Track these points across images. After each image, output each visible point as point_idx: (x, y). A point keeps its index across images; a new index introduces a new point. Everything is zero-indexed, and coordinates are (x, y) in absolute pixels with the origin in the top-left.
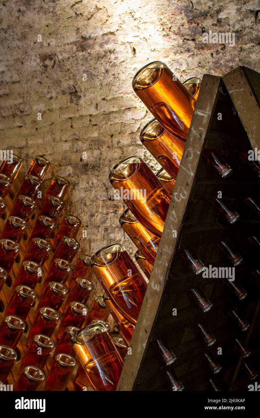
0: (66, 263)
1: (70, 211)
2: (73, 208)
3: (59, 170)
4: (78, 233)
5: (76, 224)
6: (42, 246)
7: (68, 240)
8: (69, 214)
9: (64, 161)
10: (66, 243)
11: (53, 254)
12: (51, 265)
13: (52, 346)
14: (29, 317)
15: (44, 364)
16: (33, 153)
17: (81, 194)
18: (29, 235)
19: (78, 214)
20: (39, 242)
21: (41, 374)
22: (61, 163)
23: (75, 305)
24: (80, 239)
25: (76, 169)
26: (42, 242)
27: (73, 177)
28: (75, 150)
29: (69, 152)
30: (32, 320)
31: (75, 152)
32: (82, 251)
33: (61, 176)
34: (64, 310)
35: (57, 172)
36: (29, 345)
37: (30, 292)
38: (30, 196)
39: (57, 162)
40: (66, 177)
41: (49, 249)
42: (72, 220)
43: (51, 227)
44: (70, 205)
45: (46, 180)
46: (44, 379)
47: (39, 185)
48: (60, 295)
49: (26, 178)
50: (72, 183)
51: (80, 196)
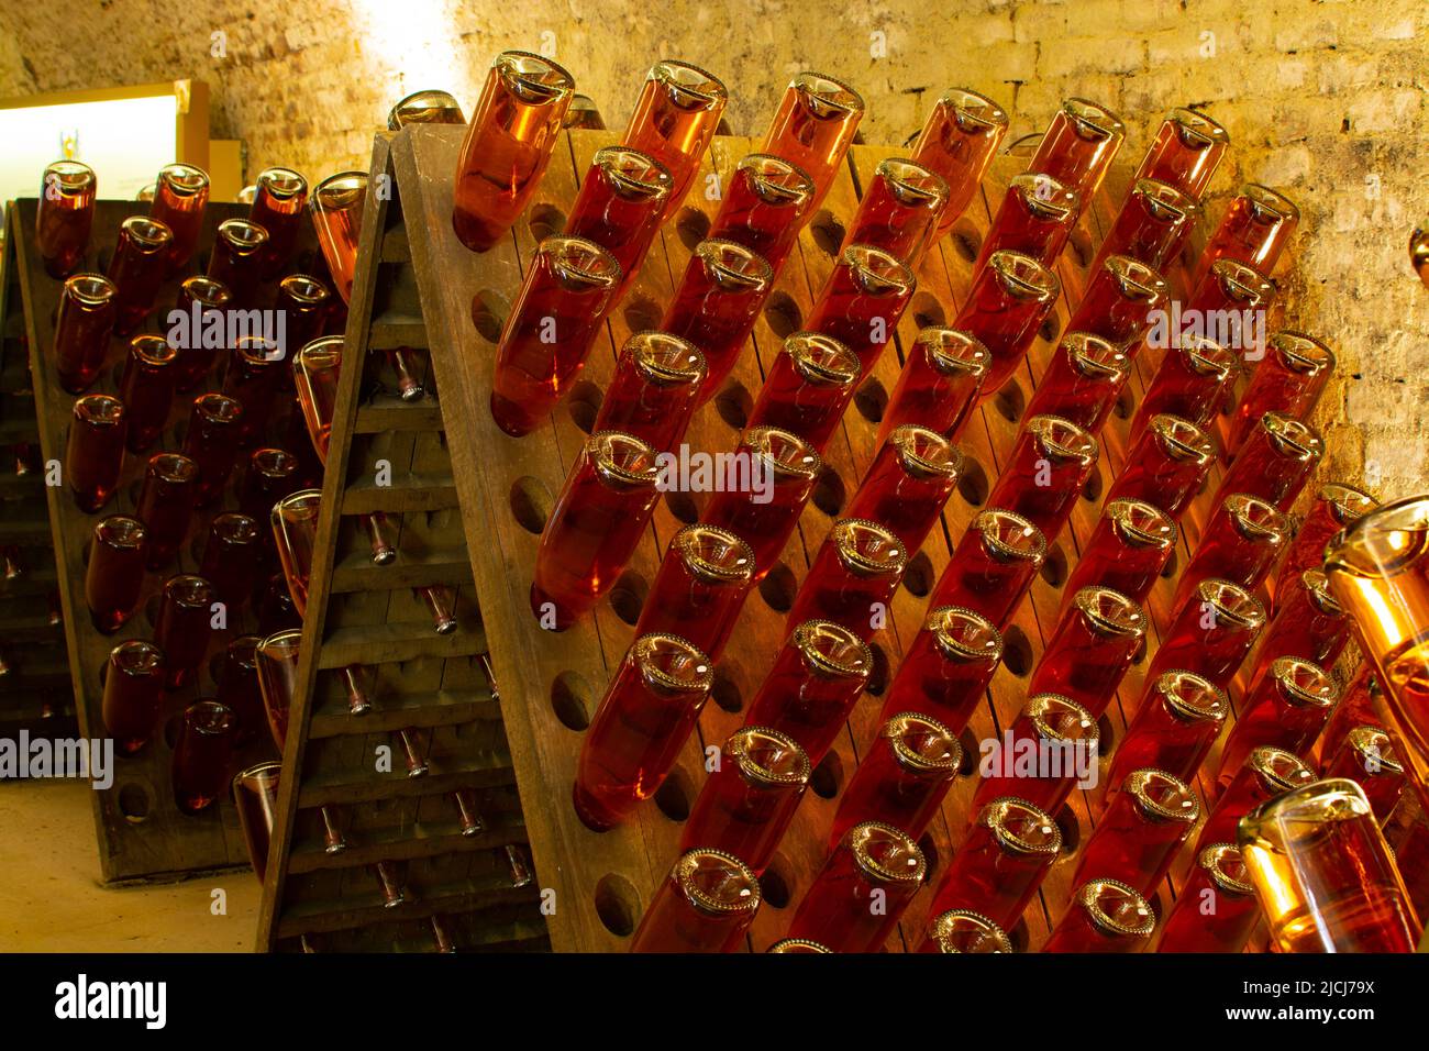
0: (1266, 512)
1: (1298, 317)
2: (1309, 306)
3: (1263, 160)
4: (1321, 401)
5: (1313, 369)
6: (1182, 448)
7: (1279, 427)
8: (1290, 327)
9: (1280, 128)
10: (1272, 437)
11: (1223, 473)
12: (1212, 512)
13: (1193, 817)
14: (1118, 698)
15: (1161, 872)
16: (1166, 95)
17: (1340, 255)
18: (1139, 401)
19: (1324, 329)
20: (1169, 428)
21: (1143, 912)
22: (1271, 135)
23: (1288, 670)
24: (1326, 421)
25: (1325, 157)
26: (1180, 433)
27: (1312, 190)
28: (1324, 89)
29: (1302, 95)
30: (1129, 710)
31: (1322, 95)
32: (1334, 467)
33: (1268, 186)
34: (1248, 681)
35: (1254, 170)
36: (1110, 798)
37: (1126, 614)
38: (1145, 257)
39: (1256, 131)
40: (1288, 189)
41: (1206, 457)
42: (1300, 350)
43: (1220, 378)
44: (1296, 293)
45: (1213, 195)
46: (1150, 930)
47: (1183, 219)
48: (1236, 630)
49: (1135, 191)
50: (1308, 213)
51: (1338, 260)
